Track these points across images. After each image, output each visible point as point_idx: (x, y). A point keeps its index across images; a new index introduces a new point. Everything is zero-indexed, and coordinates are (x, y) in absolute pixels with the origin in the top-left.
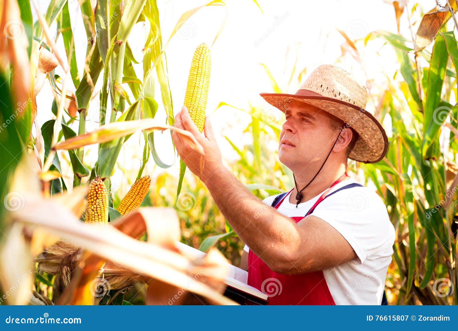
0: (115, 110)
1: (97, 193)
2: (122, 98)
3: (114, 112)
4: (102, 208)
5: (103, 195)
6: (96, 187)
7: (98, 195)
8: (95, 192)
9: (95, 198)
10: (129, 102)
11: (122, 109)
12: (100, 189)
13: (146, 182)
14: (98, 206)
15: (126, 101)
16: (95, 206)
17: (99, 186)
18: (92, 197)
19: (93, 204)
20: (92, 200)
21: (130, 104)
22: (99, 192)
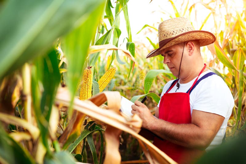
0: (99, 32)
1: (88, 75)
2: (103, 27)
3: (99, 33)
4: (90, 82)
5: (91, 76)
6: (88, 72)
7: (88, 76)
8: (87, 74)
9: (87, 77)
10: (106, 29)
11: (103, 33)
12: (89, 73)
13: (113, 71)
14: (88, 81)
15: (105, 28)
16: (86, 81)
17: (89, 71)
18: (85, 76)
19: (86, 80)
20: (85, 78)
21: (107, 30)
22: (89, 74)
